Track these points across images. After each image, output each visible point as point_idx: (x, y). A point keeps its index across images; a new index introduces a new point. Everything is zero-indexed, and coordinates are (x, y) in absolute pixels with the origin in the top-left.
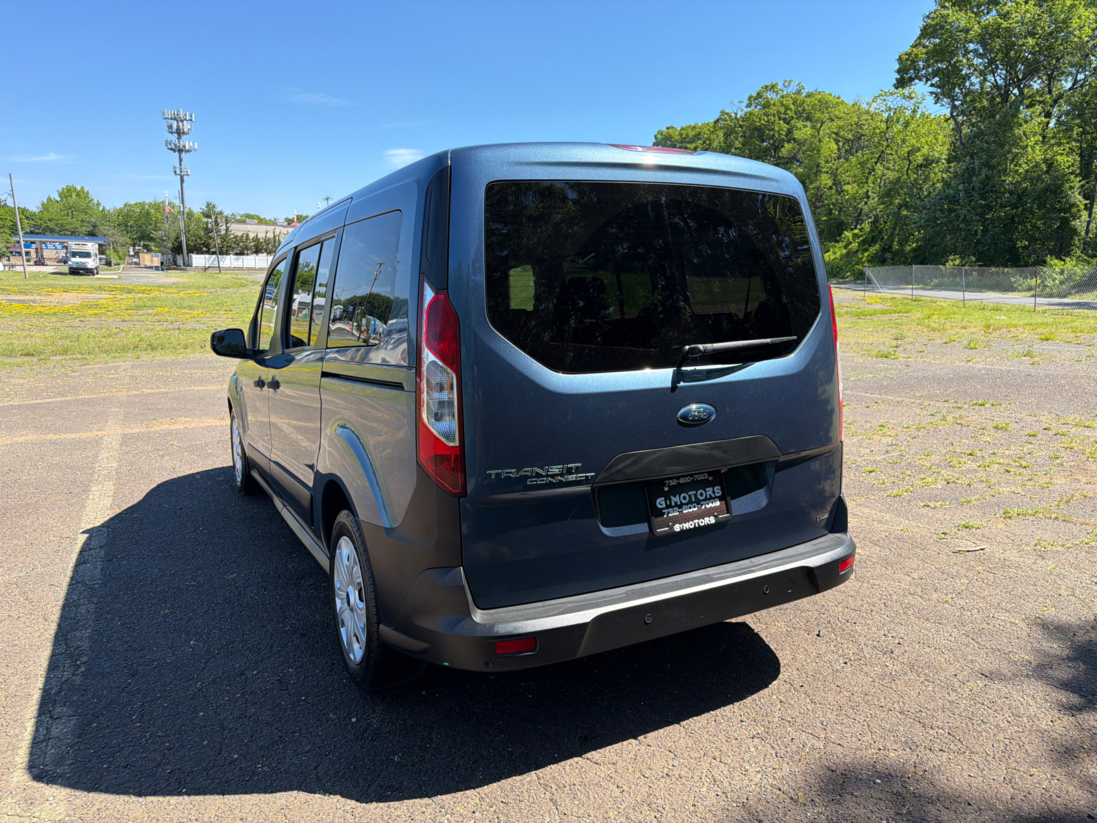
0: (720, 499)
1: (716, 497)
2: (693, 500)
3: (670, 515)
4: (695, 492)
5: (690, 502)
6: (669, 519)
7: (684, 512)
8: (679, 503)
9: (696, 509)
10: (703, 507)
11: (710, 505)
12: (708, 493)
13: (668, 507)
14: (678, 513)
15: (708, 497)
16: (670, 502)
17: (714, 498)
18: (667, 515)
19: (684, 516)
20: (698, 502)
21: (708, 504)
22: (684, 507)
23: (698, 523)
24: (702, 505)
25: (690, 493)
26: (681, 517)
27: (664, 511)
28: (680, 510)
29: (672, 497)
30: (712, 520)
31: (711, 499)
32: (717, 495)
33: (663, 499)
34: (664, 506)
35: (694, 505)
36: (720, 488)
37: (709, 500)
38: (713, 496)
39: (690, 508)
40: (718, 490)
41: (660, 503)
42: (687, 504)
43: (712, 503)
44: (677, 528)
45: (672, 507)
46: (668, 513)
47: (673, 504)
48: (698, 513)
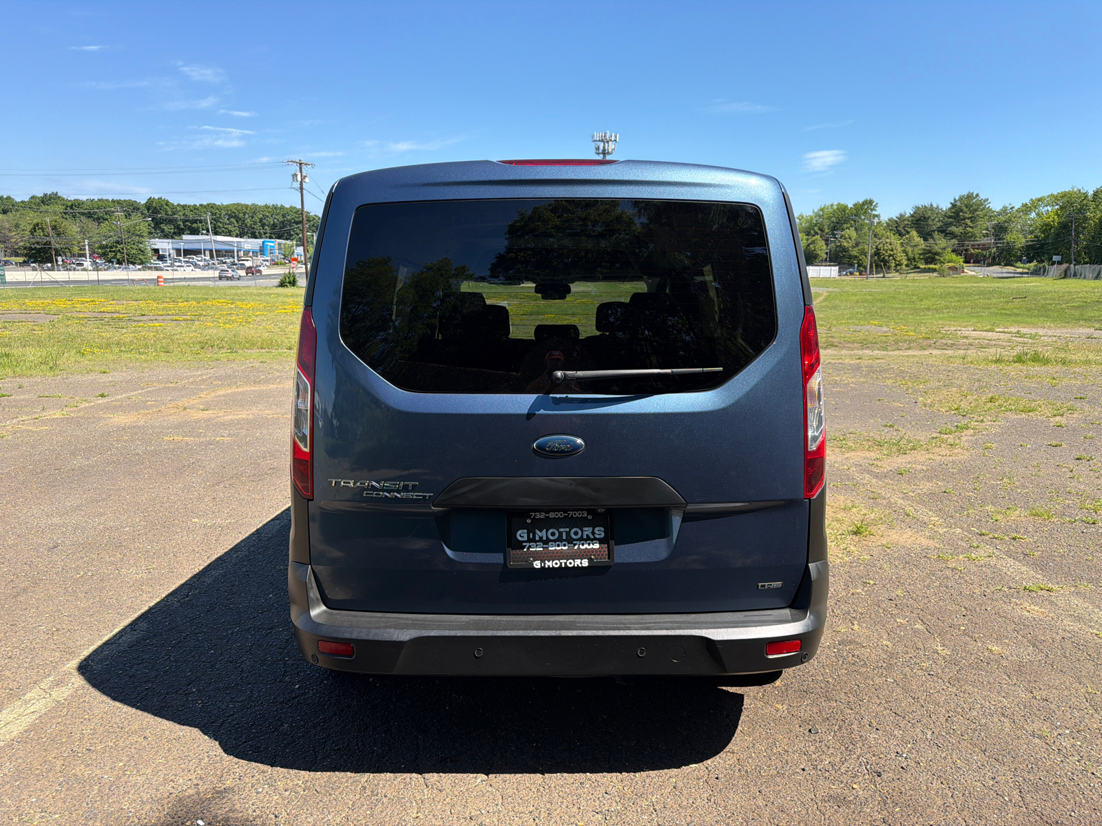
0: (601, 541)
1: (595, 539)
2: (564, 537)
3: (531, 549)
4: (568, 530)
5: (560, 539)
6: (529, 554)
7: (550, 549)
8: (544, 538)
9: (566, 548)
10: (576, 547)
11: (586, 546)
12: (585, 533)
13: (529, 540)
14: (542, 549)
15: (585, 537)
16: (534, 536)
17: (592, 540)
18: (528, 548)
19: (549, 553)
20: (570, 541)
21: (583, 545)
22: (550, 543)
23: (566, 563)
24: (575, 545)
25: (561, 530)
26: (545, 553)
27: (524, 544)
28: (545, 546)
29: (537, 531)
30: (585, 563)
31: (588, 540)
32: (597, 536)
33: (526, 531)
34: (526, 539)
35: (564, 543)
36: (603, 529)
37: (586, 540)
38: (592, 537)
39: (558, 546)
40: (600, 532)
41: (522, 535)
42: (555, 541)
43: (589, 544)
44: (537, 564)
45: (536, 542)
46: (530, 547)
47: (537, 538)
48: (569, 553)
